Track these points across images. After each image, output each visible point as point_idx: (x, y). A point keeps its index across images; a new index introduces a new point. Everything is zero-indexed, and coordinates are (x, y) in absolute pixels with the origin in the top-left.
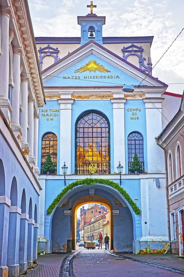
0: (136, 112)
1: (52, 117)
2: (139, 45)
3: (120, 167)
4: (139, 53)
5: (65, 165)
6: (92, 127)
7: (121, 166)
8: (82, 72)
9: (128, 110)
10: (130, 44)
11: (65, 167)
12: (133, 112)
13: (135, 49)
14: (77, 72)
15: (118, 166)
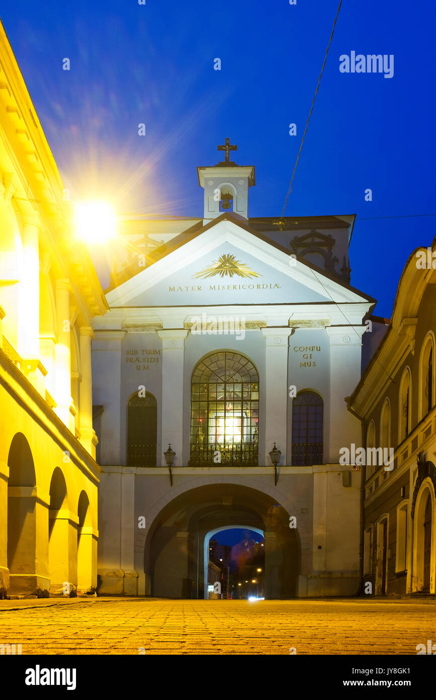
0: (311, 352)
1: (146, 364)
2: (325, 232)
3: (275, 452)
4: (325, 249)
5: (170, 449)
6: (225, 383)
7: (277, 451)
8: (205, 277)
9: (296, 349)
10: (308, 231)
11: (170, 453)
12: (304, 352)
13: (317, 240)
14: (198, 277)
15: (271, 450)
